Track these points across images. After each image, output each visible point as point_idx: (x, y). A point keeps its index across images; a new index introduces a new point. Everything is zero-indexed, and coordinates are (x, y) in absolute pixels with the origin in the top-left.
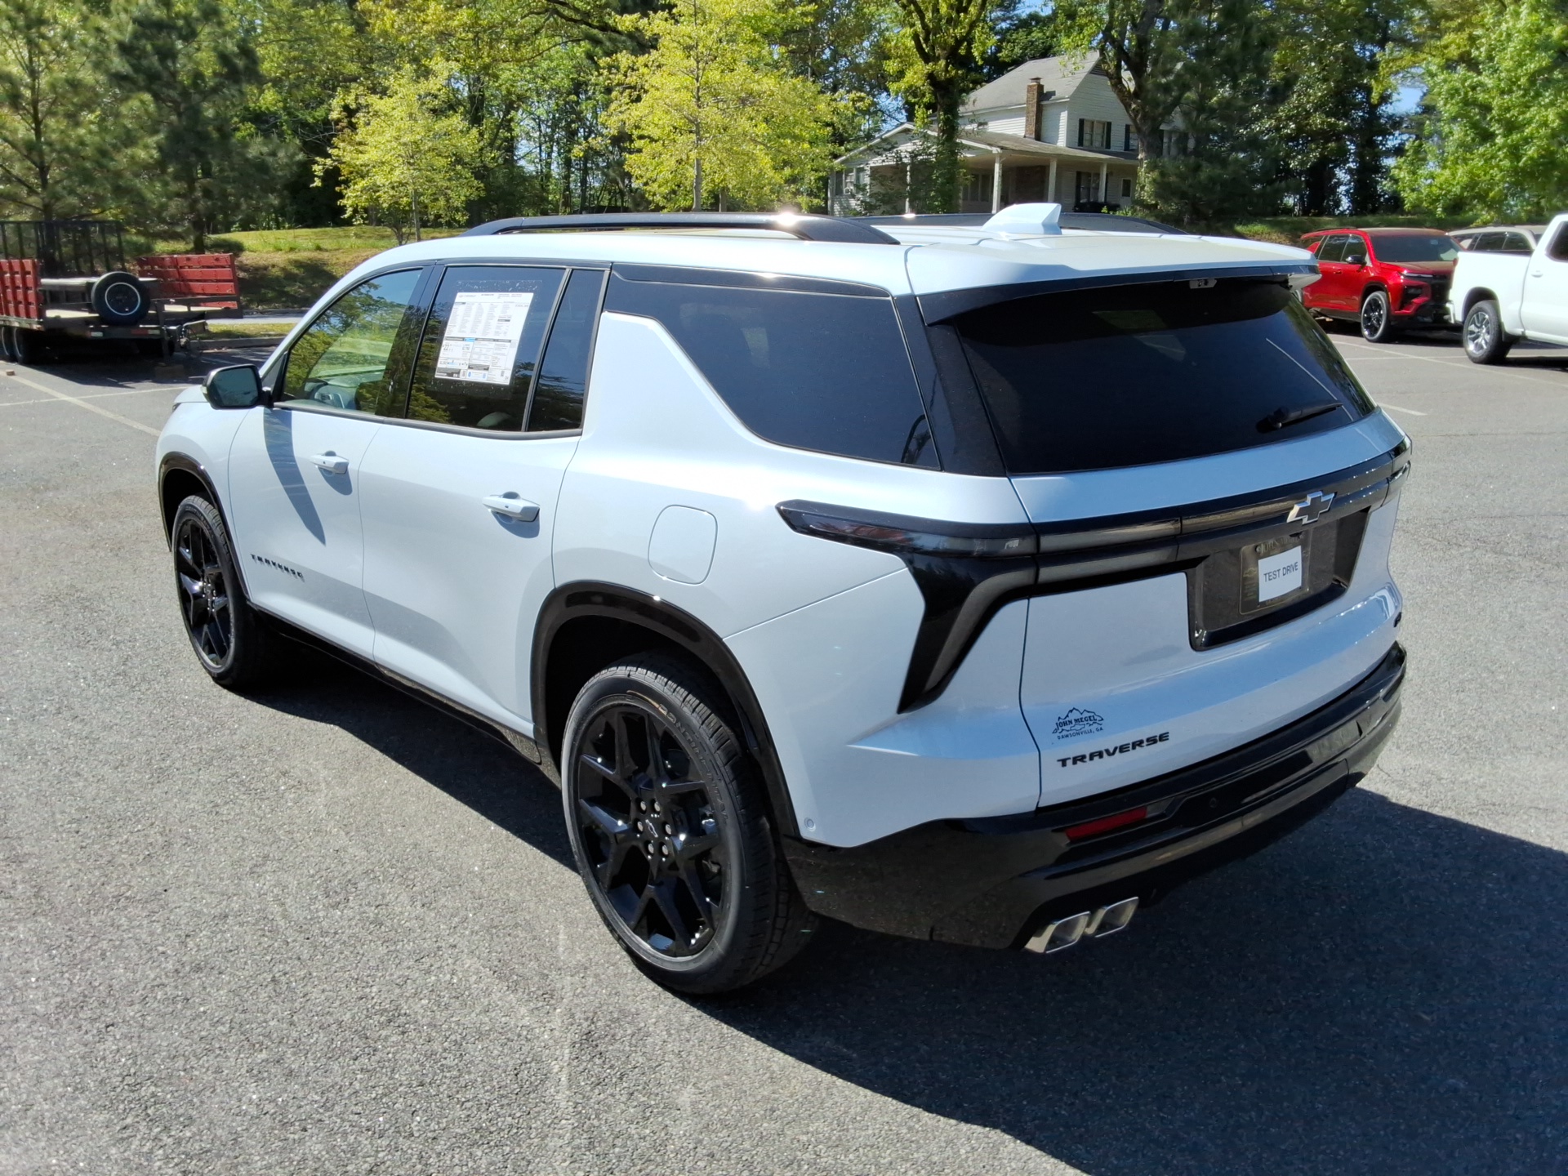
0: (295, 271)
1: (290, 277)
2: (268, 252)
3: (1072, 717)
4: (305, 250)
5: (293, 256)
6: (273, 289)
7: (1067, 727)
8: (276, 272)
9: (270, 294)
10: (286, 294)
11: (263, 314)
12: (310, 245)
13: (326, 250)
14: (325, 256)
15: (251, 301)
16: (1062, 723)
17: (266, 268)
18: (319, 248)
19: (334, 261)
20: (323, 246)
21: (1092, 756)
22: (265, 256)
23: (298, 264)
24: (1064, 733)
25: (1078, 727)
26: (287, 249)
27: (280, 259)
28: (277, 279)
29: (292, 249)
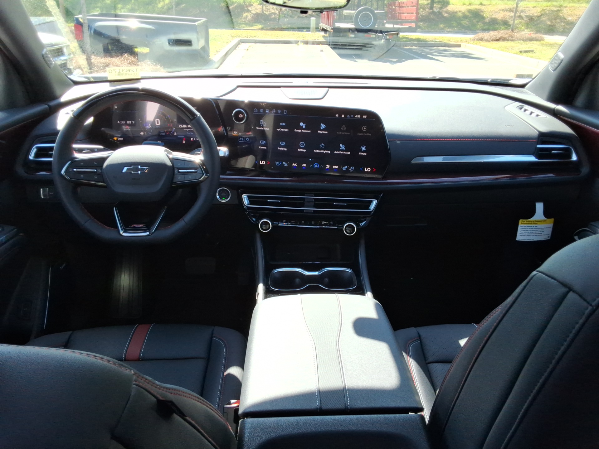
0: (468, 14)
1: (465, 17)
2: (459, 5)
4: (475, 5)
5: (470, 7)
6: (456, 22)
8: (460, 14)
9: (454, 24)
10: (461, 24)
12: (478, 3)
13: (484, 5)
14: (482, 7)
15: (445, 27)
17: (456, 12)
18: (481, 4)
19: (486, 9)
20: (484, 3)
22: (458, 7)
23: (470, 11)
26: (468, 4)
27: (464, 9)
28: (459, 18)
29: (470, 4)
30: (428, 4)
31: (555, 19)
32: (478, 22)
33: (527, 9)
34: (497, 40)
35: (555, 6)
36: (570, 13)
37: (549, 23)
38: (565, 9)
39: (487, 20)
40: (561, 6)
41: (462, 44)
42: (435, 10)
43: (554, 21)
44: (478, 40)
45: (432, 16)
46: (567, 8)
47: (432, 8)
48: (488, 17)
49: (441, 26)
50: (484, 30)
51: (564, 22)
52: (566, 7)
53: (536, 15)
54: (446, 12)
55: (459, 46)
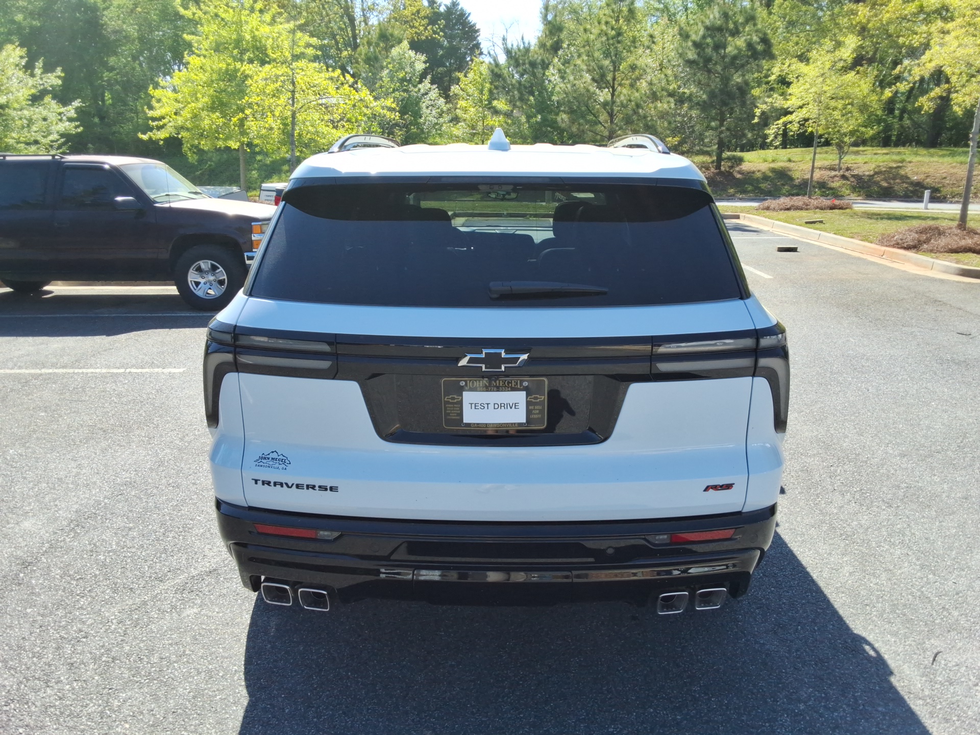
0: (770, 174)
1: (765, 178)
2: (759, 163)
3: (272, 456)
4: (781, 161)
5: (772, 165)
6: (752, 185)
7: (264, 461)
8: (758, 175)
9: (750, 188)
10: (759, 188)
11: (741, 200)
12: (785, 158)
13: (794, 162)
14: (791, 165)
15: (736, 192)
16: (263, 458)
17: (754, 172)
18: (790, 160)
19: (797, 168)
20: (793, 159)
21: (275, 484)
22: (756, 165)
23: (773, 170)
24: (261, 464)
25: (271, 463)
26: (770, 160)
27: (764, 167)
28: (757, 179)
29: (773, 161)
30: (713, 162)
31: (894, 179)
32: (783, 185)
33: (855, 165)
34: (788, 209)
35: (896, 161)
36: (915, 170)
37: (885, 184)
38: (909, 164)
39: (797, 182)
40: (902, 161)
41: (741, 215)
42: (723, 169)
43: (892, 182)
44: (763, 209)
45: (718, 178)
46: (911, 164)
47: (718, 167)
48: (798, 178)
49: (732, 191)
50: (790, 195)
51: (907, 183)
52: (910, 162)
53: (867, 173)
54: (739, 172)
55: (738, 217)
